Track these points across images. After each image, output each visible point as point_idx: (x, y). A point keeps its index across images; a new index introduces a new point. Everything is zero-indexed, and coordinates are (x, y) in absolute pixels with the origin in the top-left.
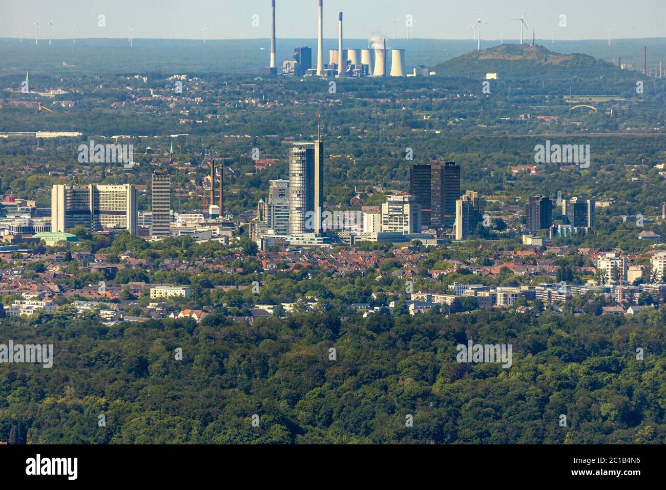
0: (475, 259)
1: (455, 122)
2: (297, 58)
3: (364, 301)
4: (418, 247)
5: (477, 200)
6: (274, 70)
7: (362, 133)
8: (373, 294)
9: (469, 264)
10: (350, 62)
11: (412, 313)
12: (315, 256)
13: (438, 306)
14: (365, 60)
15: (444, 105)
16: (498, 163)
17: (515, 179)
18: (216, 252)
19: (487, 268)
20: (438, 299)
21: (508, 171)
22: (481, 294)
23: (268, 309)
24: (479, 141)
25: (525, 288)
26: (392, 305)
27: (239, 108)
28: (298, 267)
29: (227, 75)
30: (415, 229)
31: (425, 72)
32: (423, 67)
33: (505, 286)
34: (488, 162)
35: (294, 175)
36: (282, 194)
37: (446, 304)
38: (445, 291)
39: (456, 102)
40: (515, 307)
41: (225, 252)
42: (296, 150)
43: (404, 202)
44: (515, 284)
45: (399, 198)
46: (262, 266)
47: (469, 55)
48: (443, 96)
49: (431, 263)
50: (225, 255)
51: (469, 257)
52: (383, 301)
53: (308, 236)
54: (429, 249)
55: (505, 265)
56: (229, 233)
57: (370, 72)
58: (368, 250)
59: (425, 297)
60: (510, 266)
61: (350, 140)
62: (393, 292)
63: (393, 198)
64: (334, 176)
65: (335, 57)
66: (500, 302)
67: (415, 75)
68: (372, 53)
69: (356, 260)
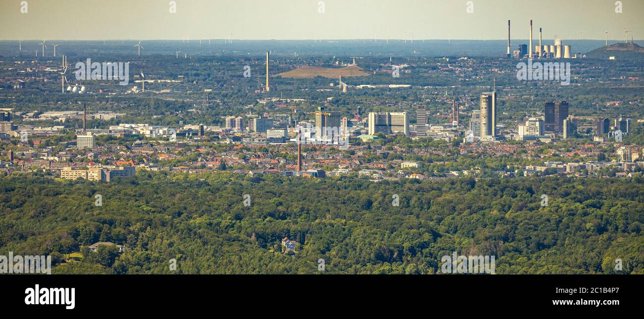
0: (563, 149)
1: (589, 80)
2: (520, 49)
3: (503, 169)
4: (539, 143)
5: (573, 119)
6: (509, 55)
7: (543, 85)
8: (508, 166)
9: (560, 151)
10: (545, 51)
11: (525, 175)
12: (487, 147)
13: (538, 172)
14: (552, 51)
15: (587, 72)
16: (601, 100)
17: (607, 108)
18: (439, 145)
19: (568, 153)
20: (538, 168)
21: (605, 104)
22: (559, 166)
23: (455, 173)
24: (595, 89)
25: (581, 163)
26: (516, 171)
27: (488, 73)
28: (477, 152)
29: (487, 57)
30: (542, 133)
31: (580, 56)
32: (579, 53)
33: (573, 162)
34: (596, 100)
35: (483, 108)
36: (478, 117)
37: (541, 171)
38: (542, 165)
39: (592, 71)
40: (575, 173)
41: (444, 145)
42: (483, 96)
43: (537, 121)
44: (577, 161)
45: (534, 119)
46: (460, 152)
47: (602, 48)
48: (586, 68)
49: (541, 151)
50: (444, 146)
51: (561, 147)
52: (512, 169)
53: (489, 137)
54: (543, 144)
55: (577, 152)
56: (453, 135)
57: (554, 56)
58: (513, 144)
59: (533, 168)
60: (579, 152)
61: (536, 88)
62: (518, 165)
63: (531, 119)
64: (521, 106)
65: (538, 49)
66: (568, 170)
67: (576, 57)
68: (555, 47)
69: (506, 149)
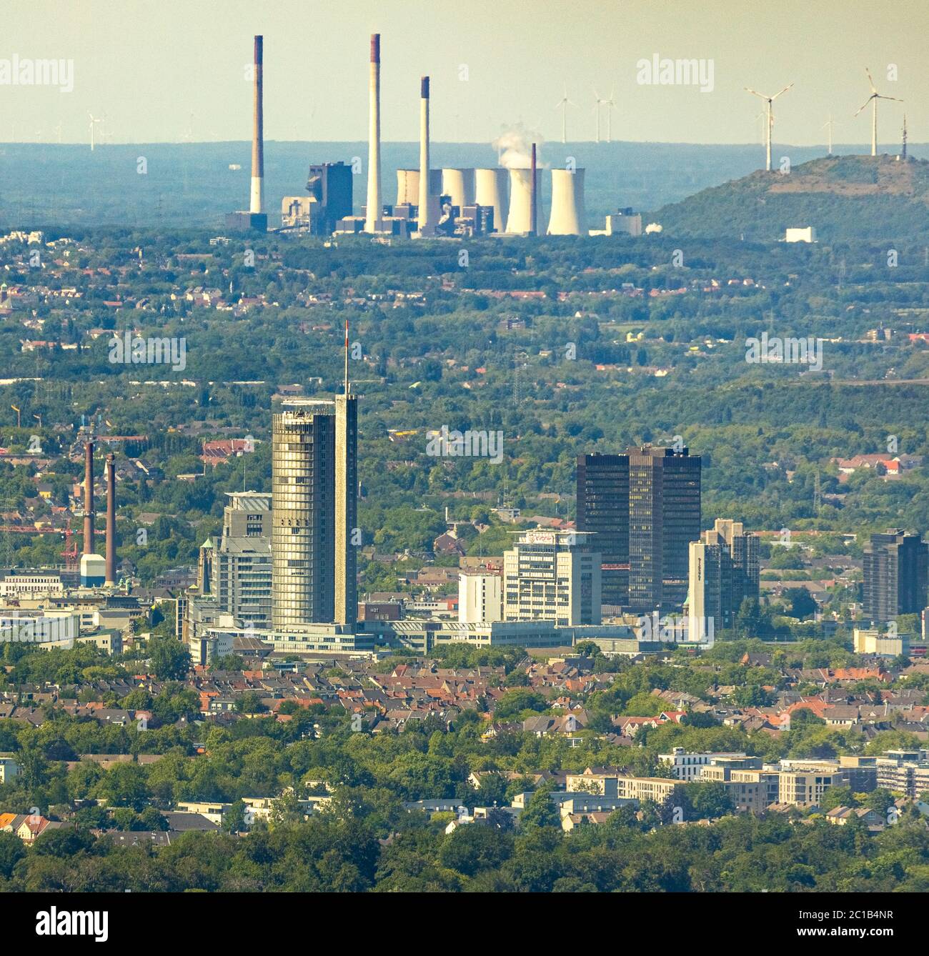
0: (729, 690)
1: (704, 348)
2: (316, 189)
3: (450, 793)
4: (588, 660)
5: (741, 543)
6: (259, 221)
7: (473, 376)
8: (472, 777)
9: (714, 701)
10: (447, 199)
11: (567, 825)
12: (334, 680)
13: (632, 806)
14: (485, 195)
15: (678, 308)
16: (806, 450)
17: (847, 489)
18: (86, 672)
19: (760, 712)
20: (633, 788)
21: (830, 471)
22: (739, 776)
23: (209, 812)
24: (759, 394)
25: (851, 762)
26: (518, 802)
27: (170, 314)
28: (289, 708)
29: (143, 230)
30: (586, 614)
31: (634, 226)
32: (628, 212)
33: (801, 755)
34: (778, 448)
35: (284, 480)
36: (255, 525)
37: (651, 802)
38: (650, 769)
39: (709, 300)
40: (824, 809)
41: (110, 670)
42: (289, 419)
43: (559, 548)
44: (825, 752)
45: (547, 538)
46: (199, 705)
47: (745, 183)
48: (677, 285)
49: (620, 699)
50: (108, 678)
51: (716, 683)
52: (497, 794)
53: (319, 632)
54: (616, 665)
55: (804, 703)
56: (124, 625)
57: (497, 224)
58: (464, 665)
59: (602, 785)
60: (817, 706)
61: (441, 392)
62: (521, 771)
64: (396, 481)
65: (411, 189)
66: (787, 795)
67: (608, 232)
68: (502, 176)
69: (434, 692)
